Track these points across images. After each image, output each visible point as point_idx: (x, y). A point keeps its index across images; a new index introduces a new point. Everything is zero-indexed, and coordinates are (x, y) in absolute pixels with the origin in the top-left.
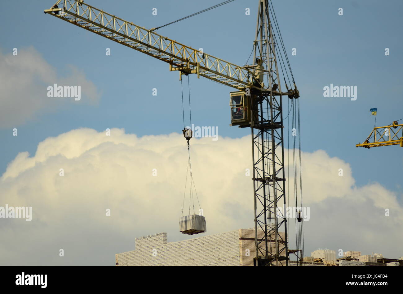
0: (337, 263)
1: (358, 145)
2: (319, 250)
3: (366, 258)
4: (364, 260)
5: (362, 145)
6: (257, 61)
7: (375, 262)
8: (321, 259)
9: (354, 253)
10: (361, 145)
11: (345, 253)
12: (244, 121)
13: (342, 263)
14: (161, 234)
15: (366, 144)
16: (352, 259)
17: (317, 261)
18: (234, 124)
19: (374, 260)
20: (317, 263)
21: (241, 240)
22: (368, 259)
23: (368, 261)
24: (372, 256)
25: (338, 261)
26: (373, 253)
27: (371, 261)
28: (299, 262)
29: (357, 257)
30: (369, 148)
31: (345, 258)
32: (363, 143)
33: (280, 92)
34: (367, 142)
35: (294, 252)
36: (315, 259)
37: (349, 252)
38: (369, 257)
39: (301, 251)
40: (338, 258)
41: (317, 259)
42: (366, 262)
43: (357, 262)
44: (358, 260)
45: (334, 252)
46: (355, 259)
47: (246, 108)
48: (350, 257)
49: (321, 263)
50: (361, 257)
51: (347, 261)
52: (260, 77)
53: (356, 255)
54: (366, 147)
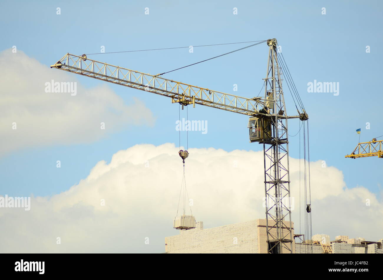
0: (331, 244)
1: (347, 156)
2: (317, 235)
3: (352, 241)
4: (351, 242)
5: (350, 156)
6: (268, 94)
7: (359, 244)
8: (319, 242)
9: (343, 237)
10: (348, 156)
11: (337, 237)
12: (258, 139)
13: (334, 245)
14: (198, 223)
15: (353, 155)
16: (342, 242)
17: (316, 243)
18: (252, 141)
19: (359, 242)
20: (316, 244)
21: (259, 227)
22: (354, 242)
23: (354, 243)
24: (357, 239)
25: (331, 243)
26: (358, 238)
27: (356, 243)
28: (302, 244)
29: (346, 240)
30: (355, 158)
31: (337, 241)
32: (350, 155)
33: (285, 116)
34: (354, 154)
35: (299, 236)
36: (314, 242)
37: (340, 236)
38: (355, 240)
39: (304, 235)
40: (332, 241)
41: (316, 241)
42: (353, 243)
43: (346, 244)
44: (347, 242)
45: (328, 236)
46: (345, 242)
47: (260, 129)
48: (341, 240)
49: (319, 244)
50: (349, 240)
51: (339, 243)
52: (269, 105)
53: (345, 239)
54: (352, 157)
